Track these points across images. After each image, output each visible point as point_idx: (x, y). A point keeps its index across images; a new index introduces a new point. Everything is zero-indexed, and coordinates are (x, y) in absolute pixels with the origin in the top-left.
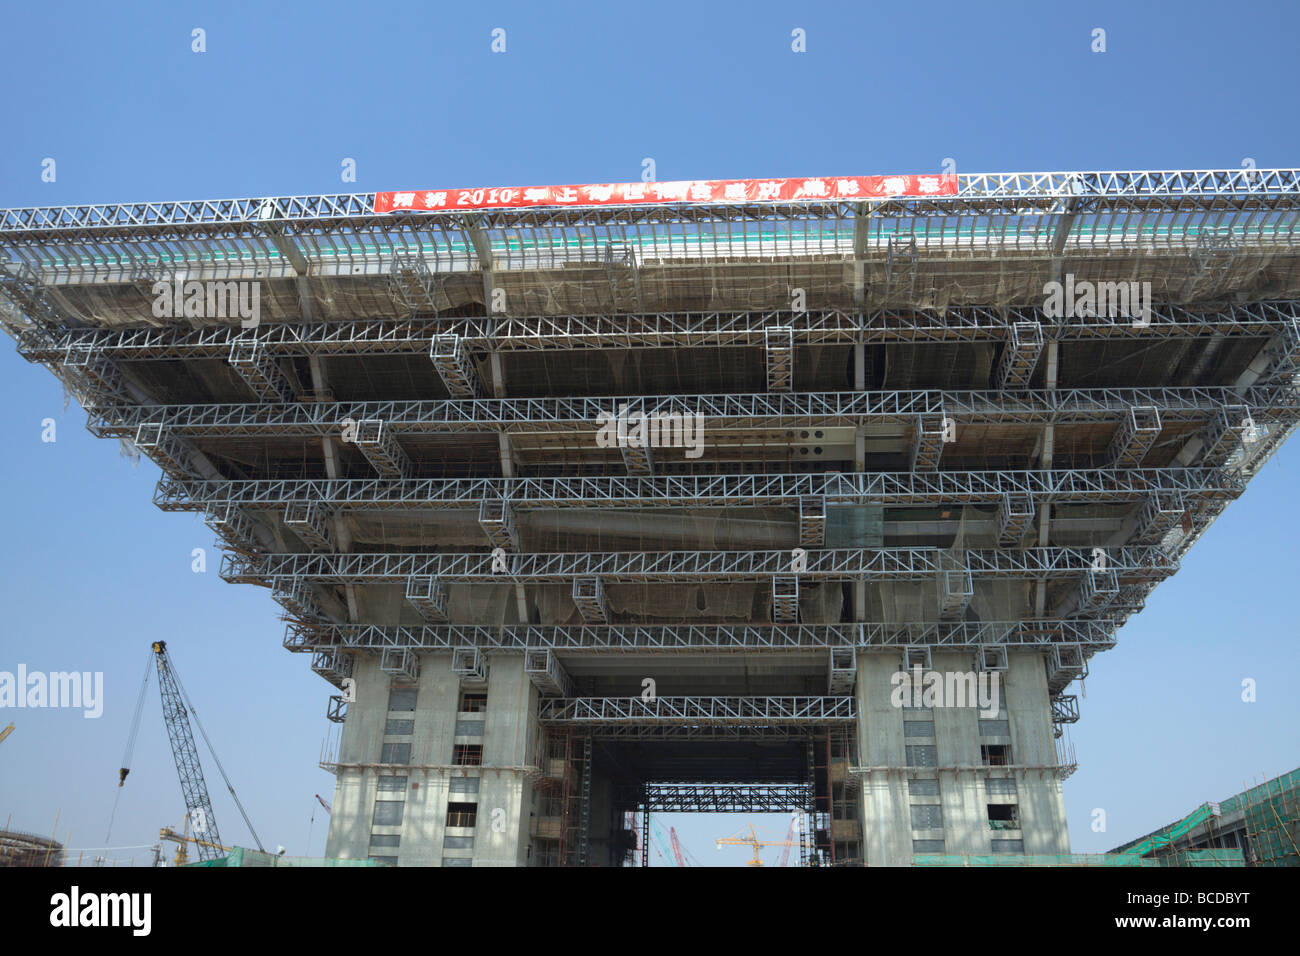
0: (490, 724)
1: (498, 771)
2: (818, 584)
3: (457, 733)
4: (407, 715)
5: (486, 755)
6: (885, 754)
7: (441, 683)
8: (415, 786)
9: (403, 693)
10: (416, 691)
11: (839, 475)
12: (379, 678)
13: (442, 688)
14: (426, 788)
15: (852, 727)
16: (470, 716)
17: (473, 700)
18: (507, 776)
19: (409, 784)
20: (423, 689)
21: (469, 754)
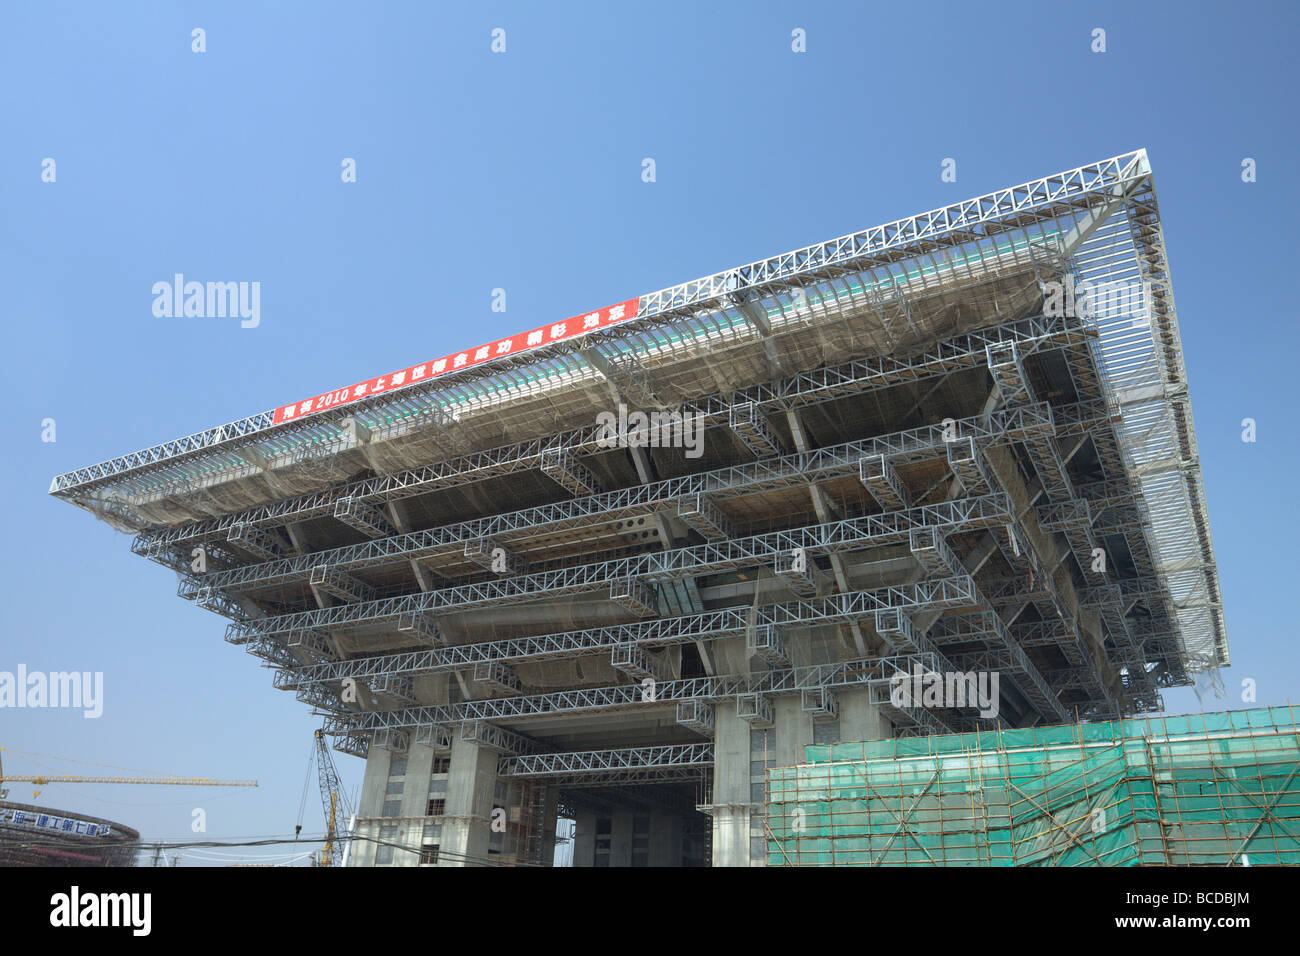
0: (451, 783)
1: (454, 819)
2: (663, 648)
3: (430, 791)
4: (400, 779)
5: (448, 807)
6: (733, 791)
7: (421, 753)
8: (402, 833)
9: (398, 763)
10: (406, 760)
11: (649, 556)
12: (382, 753)
13: (422, 756)
14: (408, 833)
15: (711, 771)
16: (439, 777)
17: (441, 764)
18: (459, 823)
19: (398, 832)
20: (411, 757)
21: (436, 807)
